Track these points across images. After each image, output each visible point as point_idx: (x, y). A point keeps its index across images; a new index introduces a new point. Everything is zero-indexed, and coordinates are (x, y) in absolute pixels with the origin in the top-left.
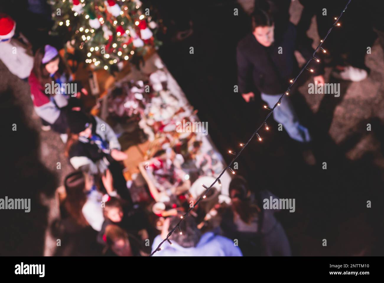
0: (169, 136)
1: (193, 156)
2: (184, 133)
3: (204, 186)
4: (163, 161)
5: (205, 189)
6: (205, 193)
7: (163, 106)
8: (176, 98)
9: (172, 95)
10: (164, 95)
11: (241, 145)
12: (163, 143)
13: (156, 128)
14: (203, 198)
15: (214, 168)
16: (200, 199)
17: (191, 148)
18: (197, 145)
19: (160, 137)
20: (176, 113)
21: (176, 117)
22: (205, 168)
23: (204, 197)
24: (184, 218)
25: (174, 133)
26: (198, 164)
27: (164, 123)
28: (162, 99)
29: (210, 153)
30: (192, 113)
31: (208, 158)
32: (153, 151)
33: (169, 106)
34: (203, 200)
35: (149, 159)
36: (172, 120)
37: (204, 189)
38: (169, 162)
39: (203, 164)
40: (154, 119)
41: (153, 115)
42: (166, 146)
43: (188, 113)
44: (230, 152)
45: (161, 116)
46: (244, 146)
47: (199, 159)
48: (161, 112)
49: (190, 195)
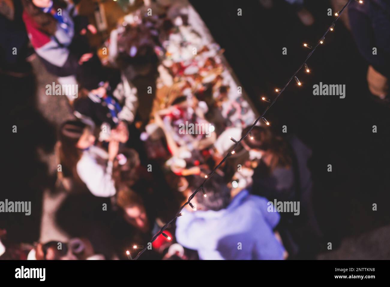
0: (190, 80)
1: (219, 104)
2: (209, 77)
3: (232, 140)
4: (183, 110)
5: (234, 143)
6: (234, 148)
7: (183, 44)
8: (198, 35)
9: (194, 32)
10: (184, 31)
11: (277, 90)
12: (183, 88)
13: (175, 70)
14: (232, 154)
15: (244, 118)
16: (227, 155)
17: (216, 94)
18: (224, 90)
19: (179, 81)
20: (199, 53)
21: (198, 58)
22: (233, 118)
23: (233, 152)
24: (209, 177)
25: (197, 76)
26: (224, 113)
27: (185, 64)
28: (182, 36)
29: (238, 100)
30: (218, 53)
31: (237, 106)
32: (172, 98)
33: (190, 43)
34: (232, 156)
35: (166, 106)
36: (193, 61)
37: (232, 143)
38: (190, 111)
39: (231, 113)
40: (172, 60)
41: (171, 54)
42: (187, 92)
43: (212, 53)
44: (263, 99)
45: (180, 56)
46: (280, 91)
47: (226, 106)
48: (181, 51)
49: (215, 150)
